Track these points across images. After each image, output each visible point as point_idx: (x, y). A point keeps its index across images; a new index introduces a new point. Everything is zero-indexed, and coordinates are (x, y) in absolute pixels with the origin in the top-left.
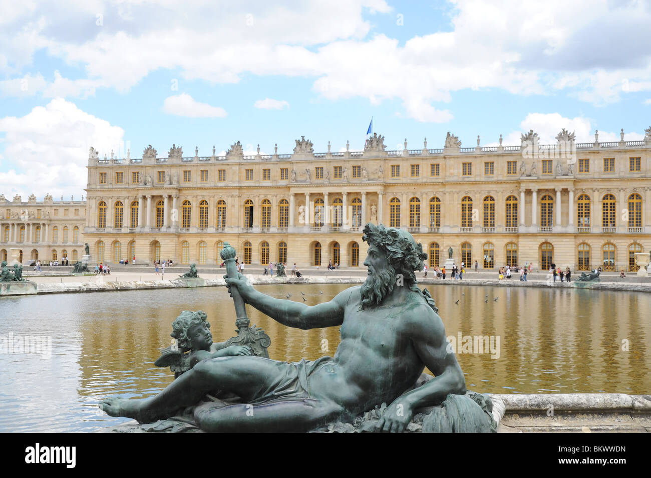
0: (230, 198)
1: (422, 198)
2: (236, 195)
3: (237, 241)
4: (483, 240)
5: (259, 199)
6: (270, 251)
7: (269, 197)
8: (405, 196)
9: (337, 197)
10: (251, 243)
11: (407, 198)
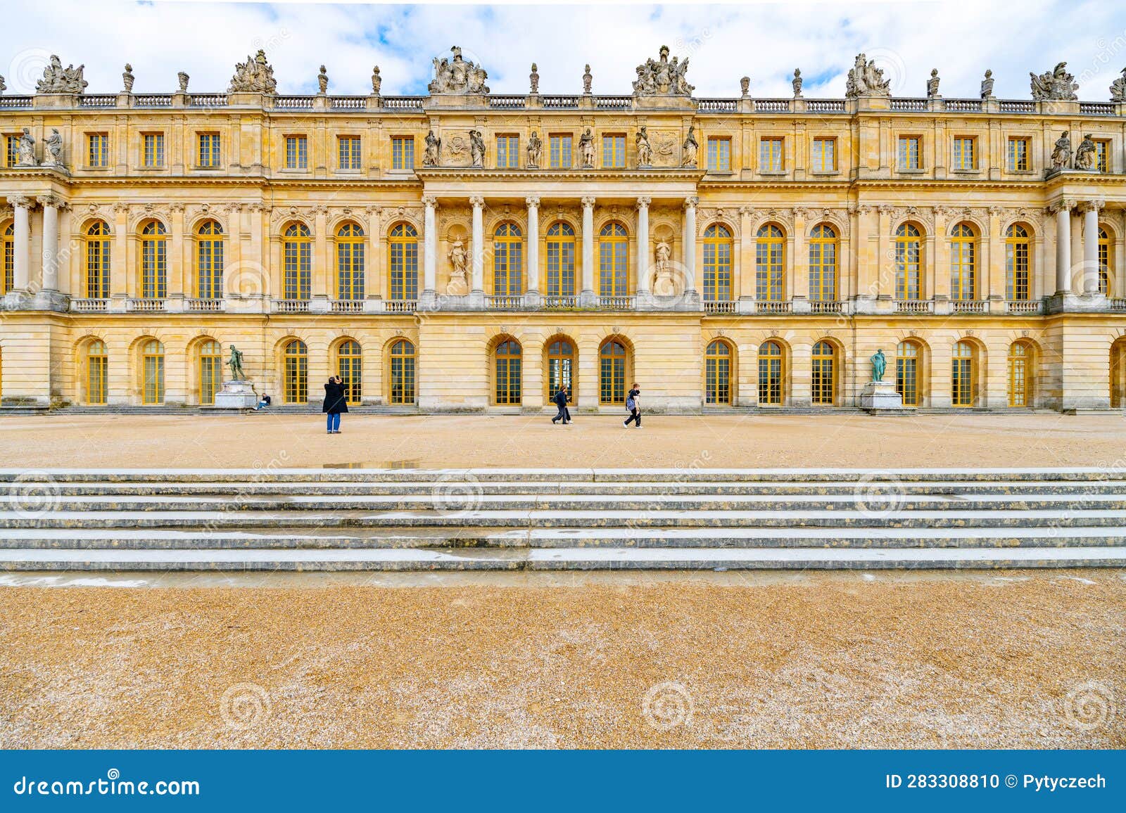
0: (234, 214)
1: (793, 224)
2: (255, 205)
3: (260, 338)
4: (958, 334)
5: (328, 221)
6: (365, 366)
7: (358, 215)
8: (746, 219)
9: (560, 217)
10: (306, 342)
11: (753, 223)
